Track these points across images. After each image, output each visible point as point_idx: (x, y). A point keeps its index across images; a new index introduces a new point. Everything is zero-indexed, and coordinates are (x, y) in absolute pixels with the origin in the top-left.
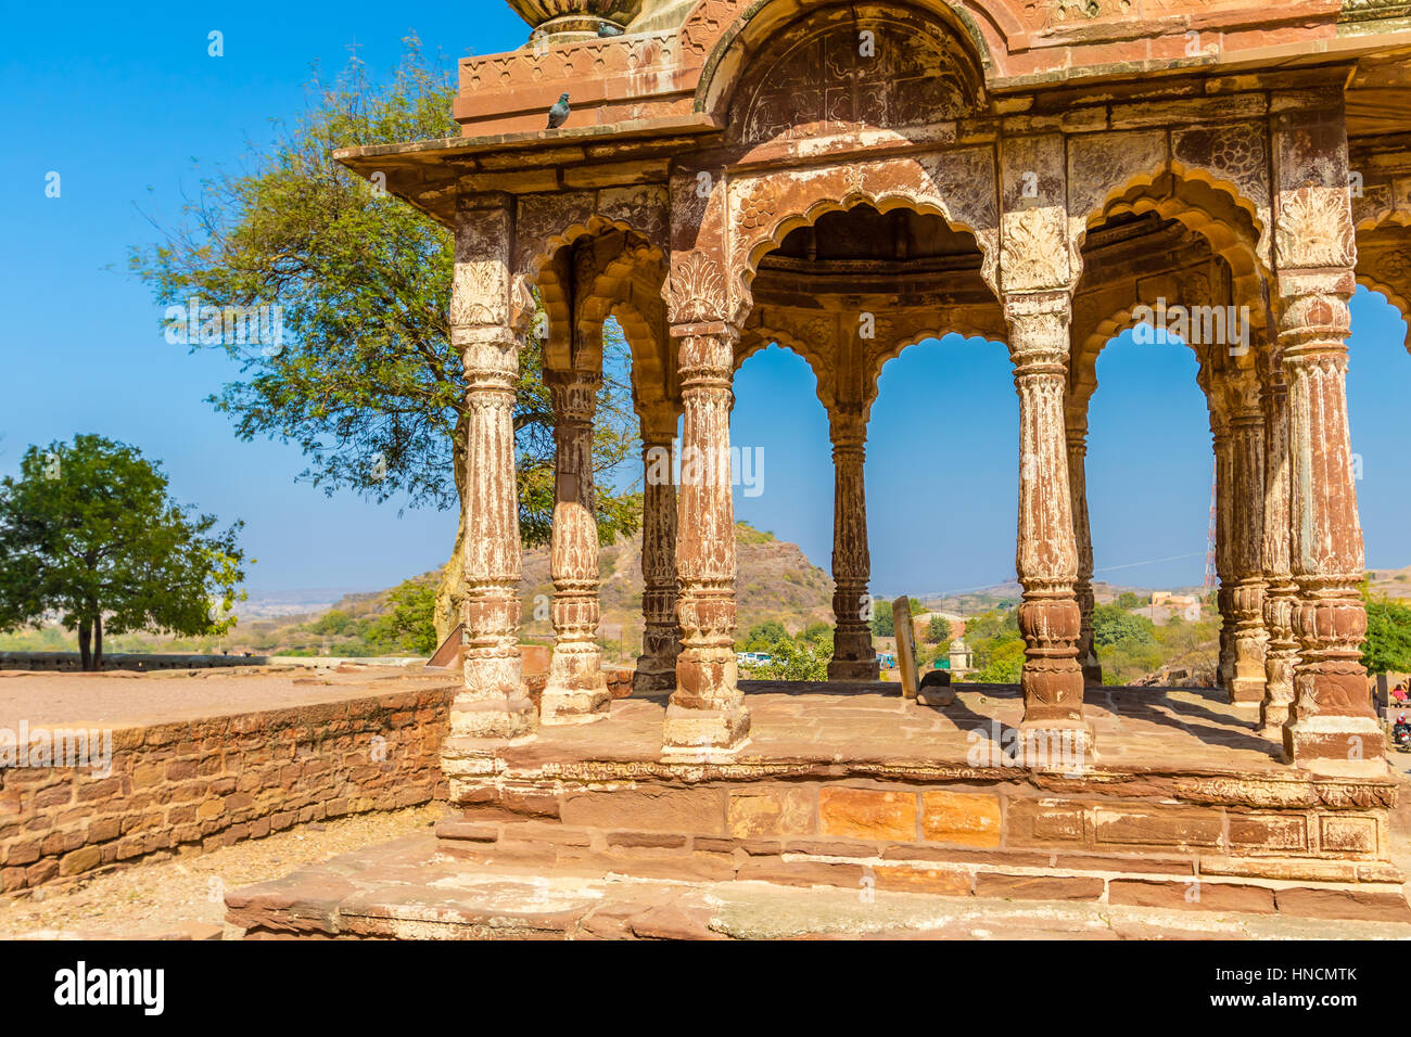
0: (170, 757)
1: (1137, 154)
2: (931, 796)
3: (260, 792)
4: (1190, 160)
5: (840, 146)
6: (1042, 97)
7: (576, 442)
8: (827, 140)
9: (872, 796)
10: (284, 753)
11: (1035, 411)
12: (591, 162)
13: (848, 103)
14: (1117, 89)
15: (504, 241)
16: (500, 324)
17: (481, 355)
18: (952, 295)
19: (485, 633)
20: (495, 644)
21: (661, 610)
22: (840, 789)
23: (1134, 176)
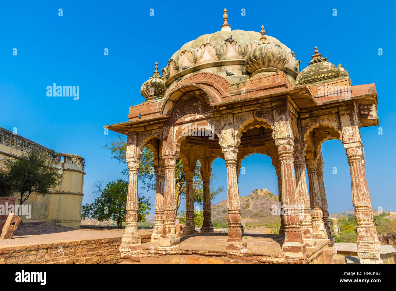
0: (86, 247)
1: (247, 116)
2: (209, 259)
3: (108, 256)
4: (258, 117)
5: (193, 119)
6: (228, 106)
7: (160, 180)
8: (190, 118)
9: (197, 259)
10: (114, 247)
11: (229, 172)
12: (150, 125)
13: (194, 110)
14: (242, 103)
15: (135, 141)
16: (134, 157)
17: (130, 164)
18: (254, 145)
19: (129, 221)
20: (131, 224)
21: (189, 216)
22: (191, 257)
23: (247, 121)
